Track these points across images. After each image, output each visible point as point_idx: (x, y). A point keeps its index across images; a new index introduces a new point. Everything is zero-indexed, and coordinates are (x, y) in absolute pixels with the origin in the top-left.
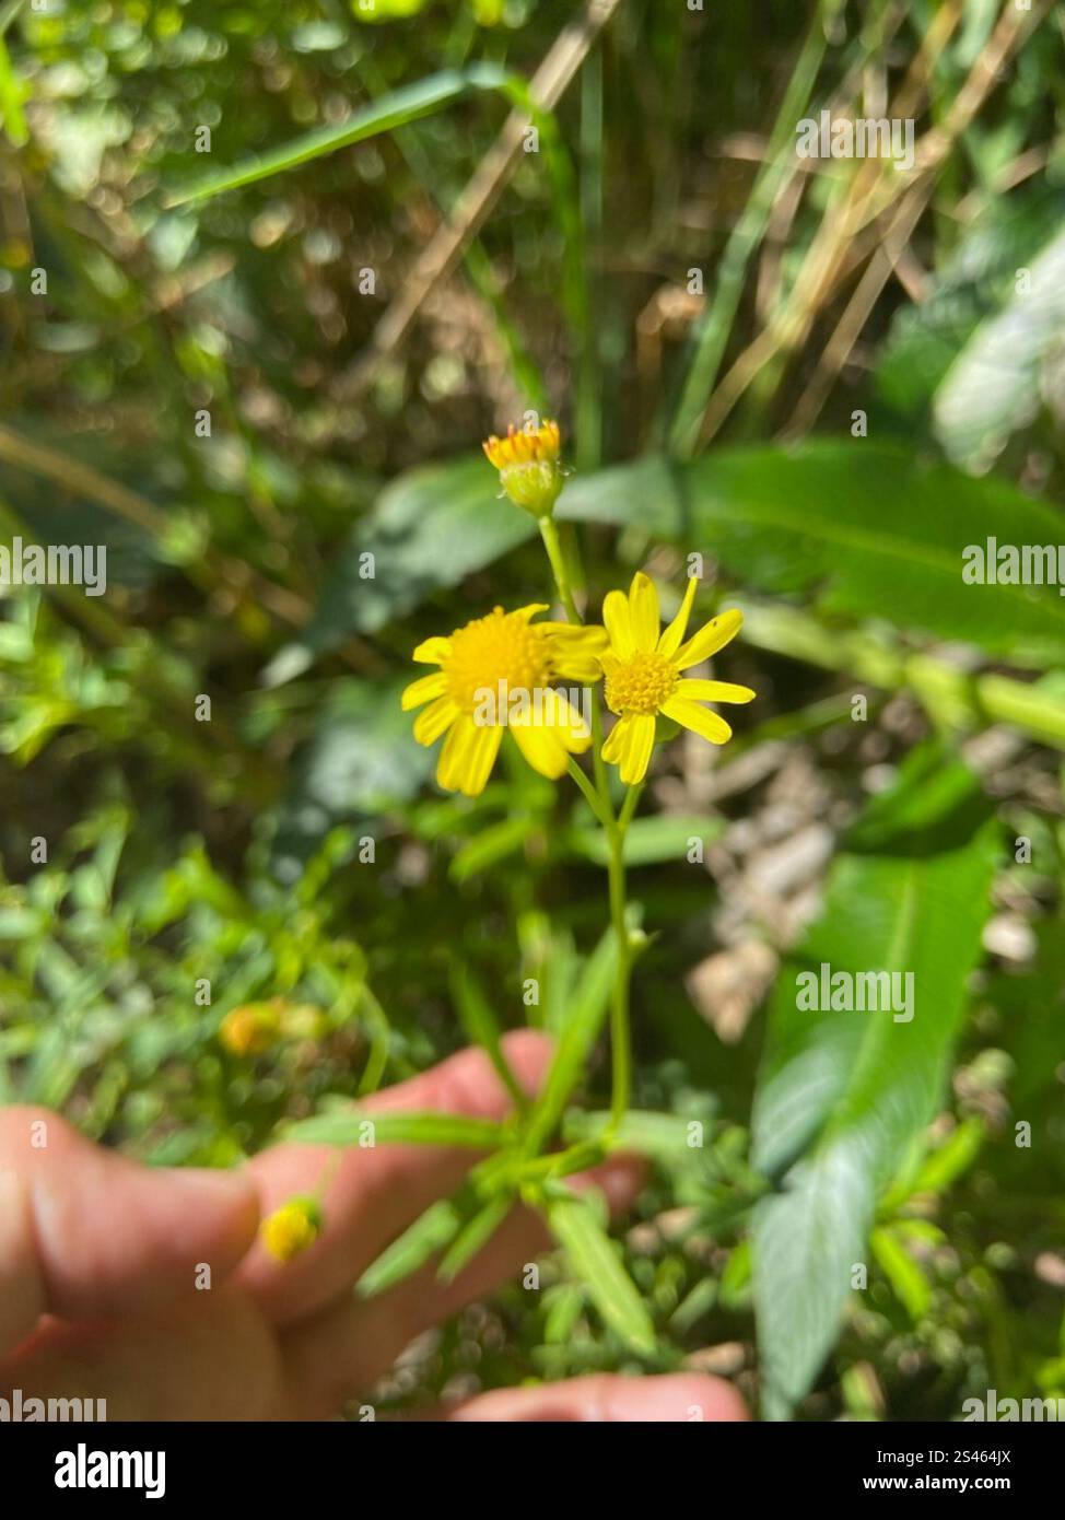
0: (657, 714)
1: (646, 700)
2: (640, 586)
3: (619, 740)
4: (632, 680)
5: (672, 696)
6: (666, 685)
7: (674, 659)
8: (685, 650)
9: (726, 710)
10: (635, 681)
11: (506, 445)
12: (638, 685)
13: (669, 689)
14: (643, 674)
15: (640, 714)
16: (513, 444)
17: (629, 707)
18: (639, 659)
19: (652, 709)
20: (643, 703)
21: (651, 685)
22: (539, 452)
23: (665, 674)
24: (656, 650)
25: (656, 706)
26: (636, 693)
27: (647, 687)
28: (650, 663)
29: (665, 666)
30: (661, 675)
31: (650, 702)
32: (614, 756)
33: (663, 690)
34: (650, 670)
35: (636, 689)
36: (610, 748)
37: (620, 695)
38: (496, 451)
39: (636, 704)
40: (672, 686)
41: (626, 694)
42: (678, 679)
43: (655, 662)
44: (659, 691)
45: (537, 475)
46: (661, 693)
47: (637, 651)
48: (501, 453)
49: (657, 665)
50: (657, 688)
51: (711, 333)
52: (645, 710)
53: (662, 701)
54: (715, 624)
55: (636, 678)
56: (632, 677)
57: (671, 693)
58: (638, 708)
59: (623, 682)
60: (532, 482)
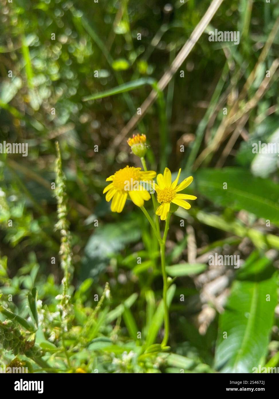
0: (171, 203)
1: (168, 199)
2: (166, 171)
3: (161, 210)
4: (164, 194)
5: (174, 198)
6: (173, 195)
7: (175, 189)
8: (178, 187)
9: (189, 201)
10: (165, 194)
11: (133, 140)
12: (166, 195)
13: (174, 196)
14: (167, 192)
15: (166, 203)
16: (134, 140)
17: (163, 201)
18: (166, 189)
19: (169, 201)
20: (167, 200)
21: (169, 195)
22: (141, 141)
23: (173, 192)
24: (171, 187)
25: (170, 201)
26: (165, 197)
27: (168, 196)
28: (169, 190)
29: (173, 190)
30: (172, 192)
31: (169, 199)
32: (159, 213)
33: (172, 197)
34: (169, 191)
35: (165, 196)
36: (158, 211)
37: (161, 198)
38: (130, 142)
39: (165, 200)
40: (175, 195)
41: (162, 197)
42: (176, 194)
43: (170, 189)
44: (171, 197)
45: (140, 146)
46: (171, 198)
47: (165, 187)
48: (131, 142)
49: (171, 190)
50: (171, 196)
51: (195, 147)
52: (167, 202)
53: (172, 199)
54: (186, 180)
55: (165, 193)
56: (164, 193)
57: (174, 197)
58: (166, 201)
59: (162, 194)
60: (139, 149)
